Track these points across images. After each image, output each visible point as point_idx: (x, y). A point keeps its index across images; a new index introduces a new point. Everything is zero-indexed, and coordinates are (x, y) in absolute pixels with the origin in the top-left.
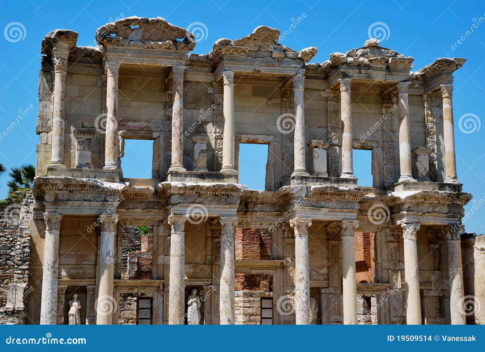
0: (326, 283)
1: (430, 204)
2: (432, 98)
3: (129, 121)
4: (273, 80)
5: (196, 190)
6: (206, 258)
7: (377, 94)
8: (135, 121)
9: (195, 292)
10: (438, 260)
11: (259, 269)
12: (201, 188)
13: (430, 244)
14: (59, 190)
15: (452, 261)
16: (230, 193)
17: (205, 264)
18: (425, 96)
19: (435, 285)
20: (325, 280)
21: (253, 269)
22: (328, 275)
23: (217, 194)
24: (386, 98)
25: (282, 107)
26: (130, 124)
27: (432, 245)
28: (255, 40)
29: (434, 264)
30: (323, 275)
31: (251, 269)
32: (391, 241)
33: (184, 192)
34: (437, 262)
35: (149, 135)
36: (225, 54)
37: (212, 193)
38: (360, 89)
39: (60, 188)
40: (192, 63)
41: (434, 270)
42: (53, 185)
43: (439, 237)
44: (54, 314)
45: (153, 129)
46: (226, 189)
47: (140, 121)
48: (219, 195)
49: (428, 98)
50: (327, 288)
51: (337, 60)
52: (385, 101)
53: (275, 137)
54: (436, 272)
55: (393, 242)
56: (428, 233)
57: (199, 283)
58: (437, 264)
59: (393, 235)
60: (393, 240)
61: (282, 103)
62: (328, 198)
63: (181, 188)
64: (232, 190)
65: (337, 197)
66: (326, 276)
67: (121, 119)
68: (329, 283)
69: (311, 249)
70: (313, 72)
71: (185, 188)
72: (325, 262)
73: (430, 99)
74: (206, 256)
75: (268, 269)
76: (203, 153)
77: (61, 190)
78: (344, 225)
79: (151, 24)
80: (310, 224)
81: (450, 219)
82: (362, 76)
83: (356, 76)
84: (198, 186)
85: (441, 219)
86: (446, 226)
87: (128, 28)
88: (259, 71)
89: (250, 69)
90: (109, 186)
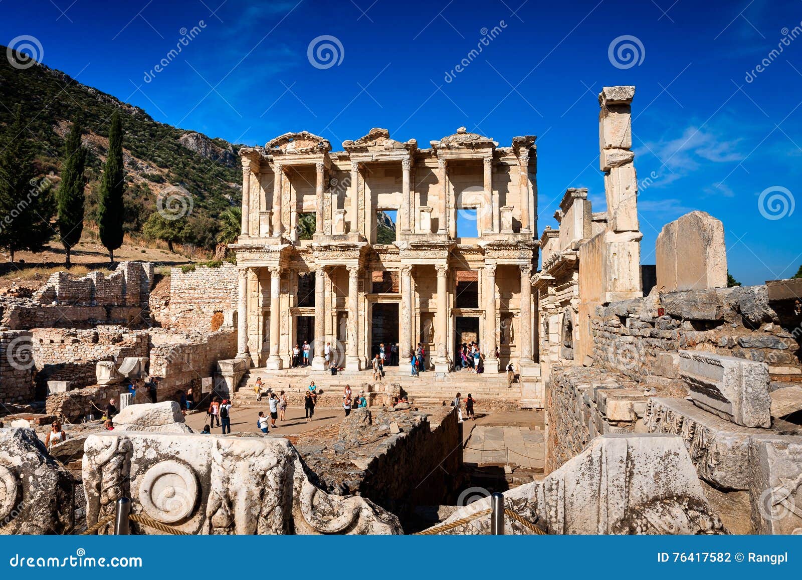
3: (300, 201)
8: (304, 202)
12: (332, 246)
16: (352, 249)
23: (343, 249)
26: (301, 204)
35: (313, 210)
37: (339, 249)
39: (244, 251)
42: (239, 249)
44: (244, 329)
46: (349, 246)
47: (306, 201)
63: (318, 247)
64: (353, 246)
71: (321, 247)
78: (436, 268)
79: (299, 136)
80: (410, 268)
81: (521, 260)
82: (454, 157)
83: (449, 157)
84: (329, 246)
85: (514, 260)
86: (518, 266)
87: (286, 140)
88: (377, 160)
89: (368, 159)
90: (272, 248)
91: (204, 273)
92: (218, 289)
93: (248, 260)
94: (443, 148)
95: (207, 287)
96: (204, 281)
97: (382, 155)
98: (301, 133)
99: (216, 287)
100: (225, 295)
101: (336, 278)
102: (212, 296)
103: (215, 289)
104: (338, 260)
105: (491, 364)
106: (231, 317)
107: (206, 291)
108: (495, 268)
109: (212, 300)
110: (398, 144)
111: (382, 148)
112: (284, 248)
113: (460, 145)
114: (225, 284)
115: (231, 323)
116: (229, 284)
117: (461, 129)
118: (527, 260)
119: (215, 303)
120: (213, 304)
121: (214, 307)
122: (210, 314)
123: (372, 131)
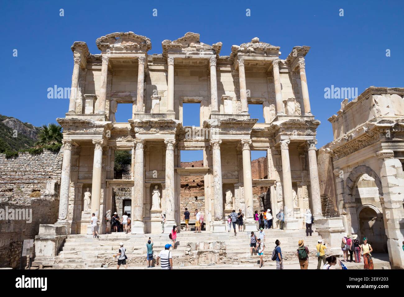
0: (237, 180)
1: (295, 128)
2: (295, 73)
3: (119, 92)
4: (202, 67)
5: (149, 123)
6: (163, 168)
7: (264, 72)
8: (123, 92)
9: (156, 187)
10: (305, 164)
11: (195, 173)
12: (152, 122)
13: (299, 155)
14: (70, 126)
15: (311, 161)
16: (170, 125)
17: (163, 171)
18: (291, 73)
19: (304, 179)
20: (236, 178)
21: (192, 173)
22: (238, 175)
23: (162, 126)
24: (269, 74)
25: (208, 81)
26: (120, 94)
27: (301, 156)
28: (185, 40)
29: (303, 167)
30: (235, 176)
31: (190, 173)
32: (276, 154)
33: (142, 125)
34: (304, 166)
35: (130, 99)
36: (168, 49)
37: (158, 125)
38: (254, 70)
39: (71, 125)
40: (155, 60)
41: (303, 170)
42: (66, 123)
43: (305, 151)
44: (66, 196)
45: (132, 96)
46: (167, 122)
47: (125, 92)
48: (164, 127)
49: (293, 73)
50: (238, 183)
51: (235, 49)
52: (269, 76)
53: (204, 97)
54: (304, 171)
55: (277, 155)
56: (299, 149)
57: (159, 181)
58: (304, 167)
59: (277, 151)
60: (277, 154)
61: (208, 79)
62: (232, 126)
63: (139, 122)
64: (171, 123)
65: (237, 125)
66: (237, 176)
67: (115, 91)
68: (238, 180)
69: (228, 161)
70: (225, 61)
71: (142, 122)
72: (236, 168)
73: (294, 74)
74: (163, 166)
75: (201, 173)
76: (157, 105)
77: (71, 126)
78: (243, 142)
79: (126, 35)
80: (221, 142)
81: (308, 137)
82: (251, 58)
83: (247, 58)
84: (150, 121)
85: (303, 136)
86: (306, 141)
87: (114, 39)
88: (189, 57)
89: (183, 56)
90: (98, 123)
91: (25, 158)
92: (37, 172)
93: (74, 134)
94: (242, 51)
95: (28, 170)
96: (26, 165)
97: (194, 54)
98: (128, 33)
99: (36, 170)
100: (43, 176)
101: (149, 155)
102: (31, 177)
103: (34, 172)
104: (156, 135)
105: (292, 222)
106: (53, 186)
107: (26, 173)
108: (289, 143)
109: (31, 181)
110: (208, 47)
111: (195, 49)
112: (108, 124)
113: (255, 49)
114: (44, 168)
115: (53, 192)
116: (47, 168)
117: (256, 39)
118: (313, 136)
119: (34, 183)
120: (32, 184)
121: (32, 186)
122: (28, 192)
123: (186, 35)
